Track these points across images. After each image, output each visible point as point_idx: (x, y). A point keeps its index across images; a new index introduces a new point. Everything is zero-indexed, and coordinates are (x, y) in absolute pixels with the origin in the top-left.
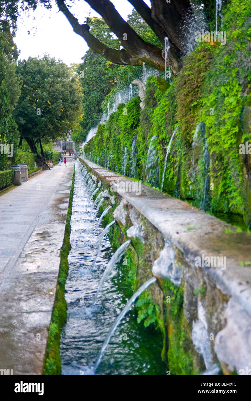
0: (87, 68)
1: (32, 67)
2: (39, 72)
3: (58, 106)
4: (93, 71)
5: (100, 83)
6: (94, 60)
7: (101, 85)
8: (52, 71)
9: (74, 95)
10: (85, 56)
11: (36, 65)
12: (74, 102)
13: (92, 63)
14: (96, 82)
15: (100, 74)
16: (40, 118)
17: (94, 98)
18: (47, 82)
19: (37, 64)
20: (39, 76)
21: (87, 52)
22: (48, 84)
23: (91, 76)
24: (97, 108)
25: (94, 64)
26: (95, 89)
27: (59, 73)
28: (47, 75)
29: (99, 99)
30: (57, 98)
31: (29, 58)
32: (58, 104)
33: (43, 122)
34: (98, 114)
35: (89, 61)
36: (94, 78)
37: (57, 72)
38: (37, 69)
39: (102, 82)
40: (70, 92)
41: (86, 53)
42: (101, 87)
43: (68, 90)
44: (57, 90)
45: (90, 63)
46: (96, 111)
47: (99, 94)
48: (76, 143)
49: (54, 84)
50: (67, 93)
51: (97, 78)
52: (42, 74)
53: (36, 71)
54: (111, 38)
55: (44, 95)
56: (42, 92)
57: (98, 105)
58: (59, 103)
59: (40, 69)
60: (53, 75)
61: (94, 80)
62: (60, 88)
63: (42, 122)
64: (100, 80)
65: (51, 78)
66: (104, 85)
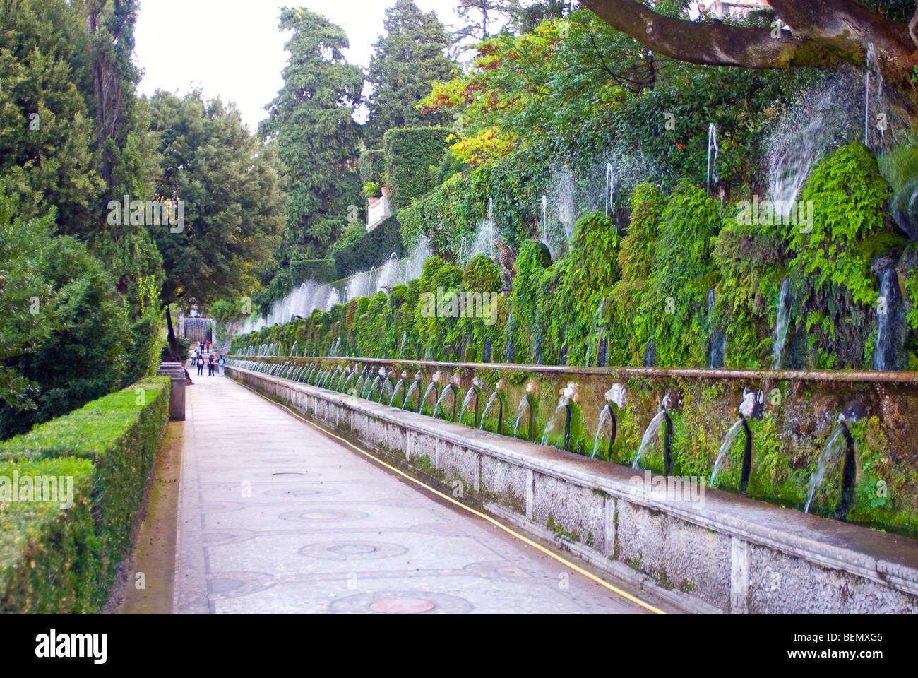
0: (277, 133)
1: (165, 113)
2: (183, 128)
3: (230, 217)
4: (294, 140)
5: (311, 170)
6: (298, 111)
7: (314, 177)
8: (217, 130)
9: (268, 193)
10: (275, 102)
11: (175, 110)
12: (266, 212)
13: (293, 119)
14: (301, 168)
15: (313, 149)
16: (181, 248)
17: (296, 208)
18: (204, 156)
19: (176, 107)
20: (183, 137)
21: (281, 93)
22: (207, 160)
23: (291, 152)
24: (300, 233)
25: (297, 122)
26: (298, 186)
27: (233, 134)
28: (204, 137)
29: (306, 210)
30: (227, 200)
31: (157, 92)
32: (232, 214)
33: (190, 259)
34: (303, 248)
35: (283, 114)
36: (296, 158)
37: (229, 130)
38: (176, 120)
39: (316, 169)
40: (260, 184)
41: (278, 95)
42: (313, 181)
43: (254, 180)
44: (228, 177)
45: (286, 118)
46: (299, 240)
47: (308, 199)
48: (218, 322)
49: (220, 161)
50: (253, 186)
51: (305, 157)
52: (190, 133)
53: (175, 127)
54: (343, 62)
55: (194, 188)
56: (190, 181)
57: (303, 225)
58: (232, 210)
59: (184, 122)
60: (218, 137)
61: (296, 163)
62: (236, 174)
63: (186, 258)
64: (312, 163)
65: (213, 144)
66: (321, 176)
